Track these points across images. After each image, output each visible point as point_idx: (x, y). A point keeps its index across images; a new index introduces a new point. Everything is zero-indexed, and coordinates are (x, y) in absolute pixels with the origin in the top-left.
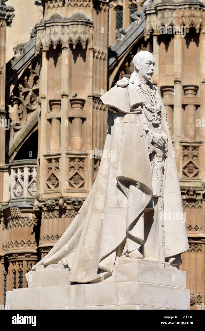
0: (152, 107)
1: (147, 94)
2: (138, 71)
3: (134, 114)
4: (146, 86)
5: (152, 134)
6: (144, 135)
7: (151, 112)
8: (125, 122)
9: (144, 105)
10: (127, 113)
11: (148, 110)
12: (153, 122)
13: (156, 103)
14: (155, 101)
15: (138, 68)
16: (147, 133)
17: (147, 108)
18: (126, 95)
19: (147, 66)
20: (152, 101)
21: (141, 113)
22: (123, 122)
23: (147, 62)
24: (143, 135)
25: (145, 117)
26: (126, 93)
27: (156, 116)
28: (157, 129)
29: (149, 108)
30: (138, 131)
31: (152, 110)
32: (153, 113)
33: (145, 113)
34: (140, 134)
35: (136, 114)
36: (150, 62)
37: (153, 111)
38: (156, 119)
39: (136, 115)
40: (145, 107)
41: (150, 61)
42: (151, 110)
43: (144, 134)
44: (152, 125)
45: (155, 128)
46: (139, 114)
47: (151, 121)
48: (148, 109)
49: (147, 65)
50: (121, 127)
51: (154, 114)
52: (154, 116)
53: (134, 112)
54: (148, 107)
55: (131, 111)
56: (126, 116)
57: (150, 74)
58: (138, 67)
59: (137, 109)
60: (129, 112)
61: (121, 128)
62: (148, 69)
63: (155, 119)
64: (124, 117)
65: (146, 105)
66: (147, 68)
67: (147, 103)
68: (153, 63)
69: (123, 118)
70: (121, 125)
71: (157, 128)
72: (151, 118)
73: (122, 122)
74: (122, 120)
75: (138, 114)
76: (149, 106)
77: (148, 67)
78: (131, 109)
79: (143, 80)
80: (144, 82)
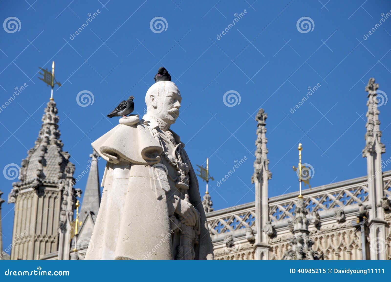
0: (175, 160)
1: (168, 143)
3: (148, 164)
4: (167, 133)
6: (163, 198)
7: (175, 168)
8: (132, 175)
9: (164, 155)
11: (170, 164)
17: (168, 161)
22: (128, 176)
27: (182, 174)
29: (172, 162)
32: (178, 170)
35: (151, 165)
36: (173, 94)
38: (182, 180)
39: (150, 167)
40: (166, 159)
41: (173, 92)
43: (163, 196)
49: (168, 99)
50: (125, 184)
51: (179, 172)
52: (179, 174)
57: (173, 113)
58: (155, 103)
61: (124, 186)
62: (171, 106)
64: (130, 169)
66: (169, 104)
69: (129, 172)
70: (125, 182)
72: (175, 177)
74: (126, 174)
76: (171, 157)
77: (170, 102)
79: (162, 123)
80: (163, 127)
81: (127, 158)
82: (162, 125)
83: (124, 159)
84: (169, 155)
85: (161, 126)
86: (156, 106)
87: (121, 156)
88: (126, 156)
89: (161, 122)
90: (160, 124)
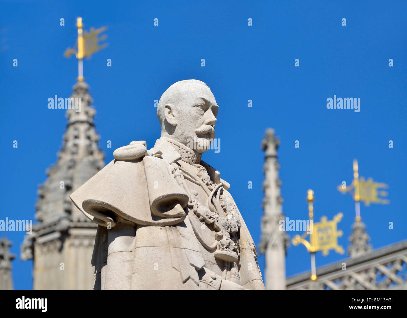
0: (211, 214)
1: (199, 185)
2: (171, 129)
3: (164, 225)
4: (195, 168)
5: (215, 279)
6: (193, 280)
7: (212, 226)
8: (138, 245)
9: (191, 207)
10: (143, 222)
11: (203, 220)
12: (218, 251)
13: (225, 210)
14: (223, 206)
15: (172, 120)
16: (201, 277)
17: (198, 216)
18: (141, 179)
19: (196, 114)
20: (212, 203)
21: (183, 225)
22: (132, 247)
23: (196, 103)
24: (190, 280)
25: (195, 237)
26: (140, 176)
27: (224, 237)
28: (231, 275)
29: (206, 217)
30: (176, 267)
31: (214, 222)
32: (217, 230)
33: (195, 227)
34: (181, 274)
35: (170, 226)
36: (204, 102)
37: (217, 224)
38: (225, 246)
39: (168, 229)
40: (195, 213)
41: (203, 99)
42: (211, 221)
43: (192, 276)
44: (215, 262)
45: (223, 270)
46: (178, 227)
47: (210, 250)
48: (201, 217)
49: (195, 111)
50: (128, 261)
51: (220, 233)
52: (219, 238)
53: (162, 221)
54: (202, 214)
55: (155, 217)
56: (139, 231)
57: (205, 134)
58: (173, 118)
59: (170, 213)
60: (150, 219)
61: (127, 264)
62: (200, 121)
63: (223, 245)
64: (134, 235)
65: (195, 208)
66: (197, 118)
67: (198, 203)
68: (211, 105)
69: (133, 240)
70: (128, 257)
71: (229, 272)
72: (213, 243)
73: (130, 249)
74: (129, 243)
75: (175, 225)
76: (203, 210)
77: (199, 115)
78: (154, 213)
79: (187, 152)
80: (189, 158)
81: (129, 217)
82: (187, 156)
83: (123, 218)
84: (200, 205)
85: (186, 158)
86: (176, 124)
87: (119, 214)
88: (126, 215)
89: (185, 151)
90: (183, 153)
